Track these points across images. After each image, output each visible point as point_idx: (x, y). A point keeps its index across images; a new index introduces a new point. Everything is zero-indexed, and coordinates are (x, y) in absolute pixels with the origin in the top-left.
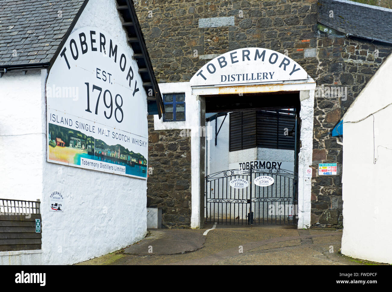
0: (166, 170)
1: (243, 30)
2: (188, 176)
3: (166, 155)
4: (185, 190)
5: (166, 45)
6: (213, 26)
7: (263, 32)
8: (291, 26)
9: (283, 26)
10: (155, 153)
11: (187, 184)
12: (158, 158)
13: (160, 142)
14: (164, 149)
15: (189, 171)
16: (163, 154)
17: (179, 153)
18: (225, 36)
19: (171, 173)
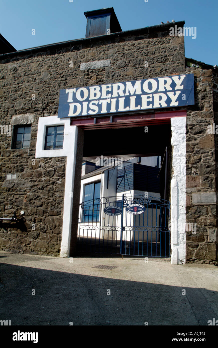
0: (42, 195)
1: (118, 69)
2: (61, 202)
3: (43, 181)
4: (57, 215)
5: (52, 86)
6: (92, 68)
7: (135, 70)
8: (161, 63)
9: (153, 63)
10: (34, 179)
11: (60, 210)
12: (36, 183)
13: (39, 169)
14: (43, 175)
15: (62, 197)
16: (40, 180)
17: (55, 179)
18: (102, 75)
19: (46, 199)
